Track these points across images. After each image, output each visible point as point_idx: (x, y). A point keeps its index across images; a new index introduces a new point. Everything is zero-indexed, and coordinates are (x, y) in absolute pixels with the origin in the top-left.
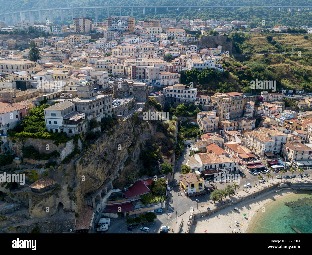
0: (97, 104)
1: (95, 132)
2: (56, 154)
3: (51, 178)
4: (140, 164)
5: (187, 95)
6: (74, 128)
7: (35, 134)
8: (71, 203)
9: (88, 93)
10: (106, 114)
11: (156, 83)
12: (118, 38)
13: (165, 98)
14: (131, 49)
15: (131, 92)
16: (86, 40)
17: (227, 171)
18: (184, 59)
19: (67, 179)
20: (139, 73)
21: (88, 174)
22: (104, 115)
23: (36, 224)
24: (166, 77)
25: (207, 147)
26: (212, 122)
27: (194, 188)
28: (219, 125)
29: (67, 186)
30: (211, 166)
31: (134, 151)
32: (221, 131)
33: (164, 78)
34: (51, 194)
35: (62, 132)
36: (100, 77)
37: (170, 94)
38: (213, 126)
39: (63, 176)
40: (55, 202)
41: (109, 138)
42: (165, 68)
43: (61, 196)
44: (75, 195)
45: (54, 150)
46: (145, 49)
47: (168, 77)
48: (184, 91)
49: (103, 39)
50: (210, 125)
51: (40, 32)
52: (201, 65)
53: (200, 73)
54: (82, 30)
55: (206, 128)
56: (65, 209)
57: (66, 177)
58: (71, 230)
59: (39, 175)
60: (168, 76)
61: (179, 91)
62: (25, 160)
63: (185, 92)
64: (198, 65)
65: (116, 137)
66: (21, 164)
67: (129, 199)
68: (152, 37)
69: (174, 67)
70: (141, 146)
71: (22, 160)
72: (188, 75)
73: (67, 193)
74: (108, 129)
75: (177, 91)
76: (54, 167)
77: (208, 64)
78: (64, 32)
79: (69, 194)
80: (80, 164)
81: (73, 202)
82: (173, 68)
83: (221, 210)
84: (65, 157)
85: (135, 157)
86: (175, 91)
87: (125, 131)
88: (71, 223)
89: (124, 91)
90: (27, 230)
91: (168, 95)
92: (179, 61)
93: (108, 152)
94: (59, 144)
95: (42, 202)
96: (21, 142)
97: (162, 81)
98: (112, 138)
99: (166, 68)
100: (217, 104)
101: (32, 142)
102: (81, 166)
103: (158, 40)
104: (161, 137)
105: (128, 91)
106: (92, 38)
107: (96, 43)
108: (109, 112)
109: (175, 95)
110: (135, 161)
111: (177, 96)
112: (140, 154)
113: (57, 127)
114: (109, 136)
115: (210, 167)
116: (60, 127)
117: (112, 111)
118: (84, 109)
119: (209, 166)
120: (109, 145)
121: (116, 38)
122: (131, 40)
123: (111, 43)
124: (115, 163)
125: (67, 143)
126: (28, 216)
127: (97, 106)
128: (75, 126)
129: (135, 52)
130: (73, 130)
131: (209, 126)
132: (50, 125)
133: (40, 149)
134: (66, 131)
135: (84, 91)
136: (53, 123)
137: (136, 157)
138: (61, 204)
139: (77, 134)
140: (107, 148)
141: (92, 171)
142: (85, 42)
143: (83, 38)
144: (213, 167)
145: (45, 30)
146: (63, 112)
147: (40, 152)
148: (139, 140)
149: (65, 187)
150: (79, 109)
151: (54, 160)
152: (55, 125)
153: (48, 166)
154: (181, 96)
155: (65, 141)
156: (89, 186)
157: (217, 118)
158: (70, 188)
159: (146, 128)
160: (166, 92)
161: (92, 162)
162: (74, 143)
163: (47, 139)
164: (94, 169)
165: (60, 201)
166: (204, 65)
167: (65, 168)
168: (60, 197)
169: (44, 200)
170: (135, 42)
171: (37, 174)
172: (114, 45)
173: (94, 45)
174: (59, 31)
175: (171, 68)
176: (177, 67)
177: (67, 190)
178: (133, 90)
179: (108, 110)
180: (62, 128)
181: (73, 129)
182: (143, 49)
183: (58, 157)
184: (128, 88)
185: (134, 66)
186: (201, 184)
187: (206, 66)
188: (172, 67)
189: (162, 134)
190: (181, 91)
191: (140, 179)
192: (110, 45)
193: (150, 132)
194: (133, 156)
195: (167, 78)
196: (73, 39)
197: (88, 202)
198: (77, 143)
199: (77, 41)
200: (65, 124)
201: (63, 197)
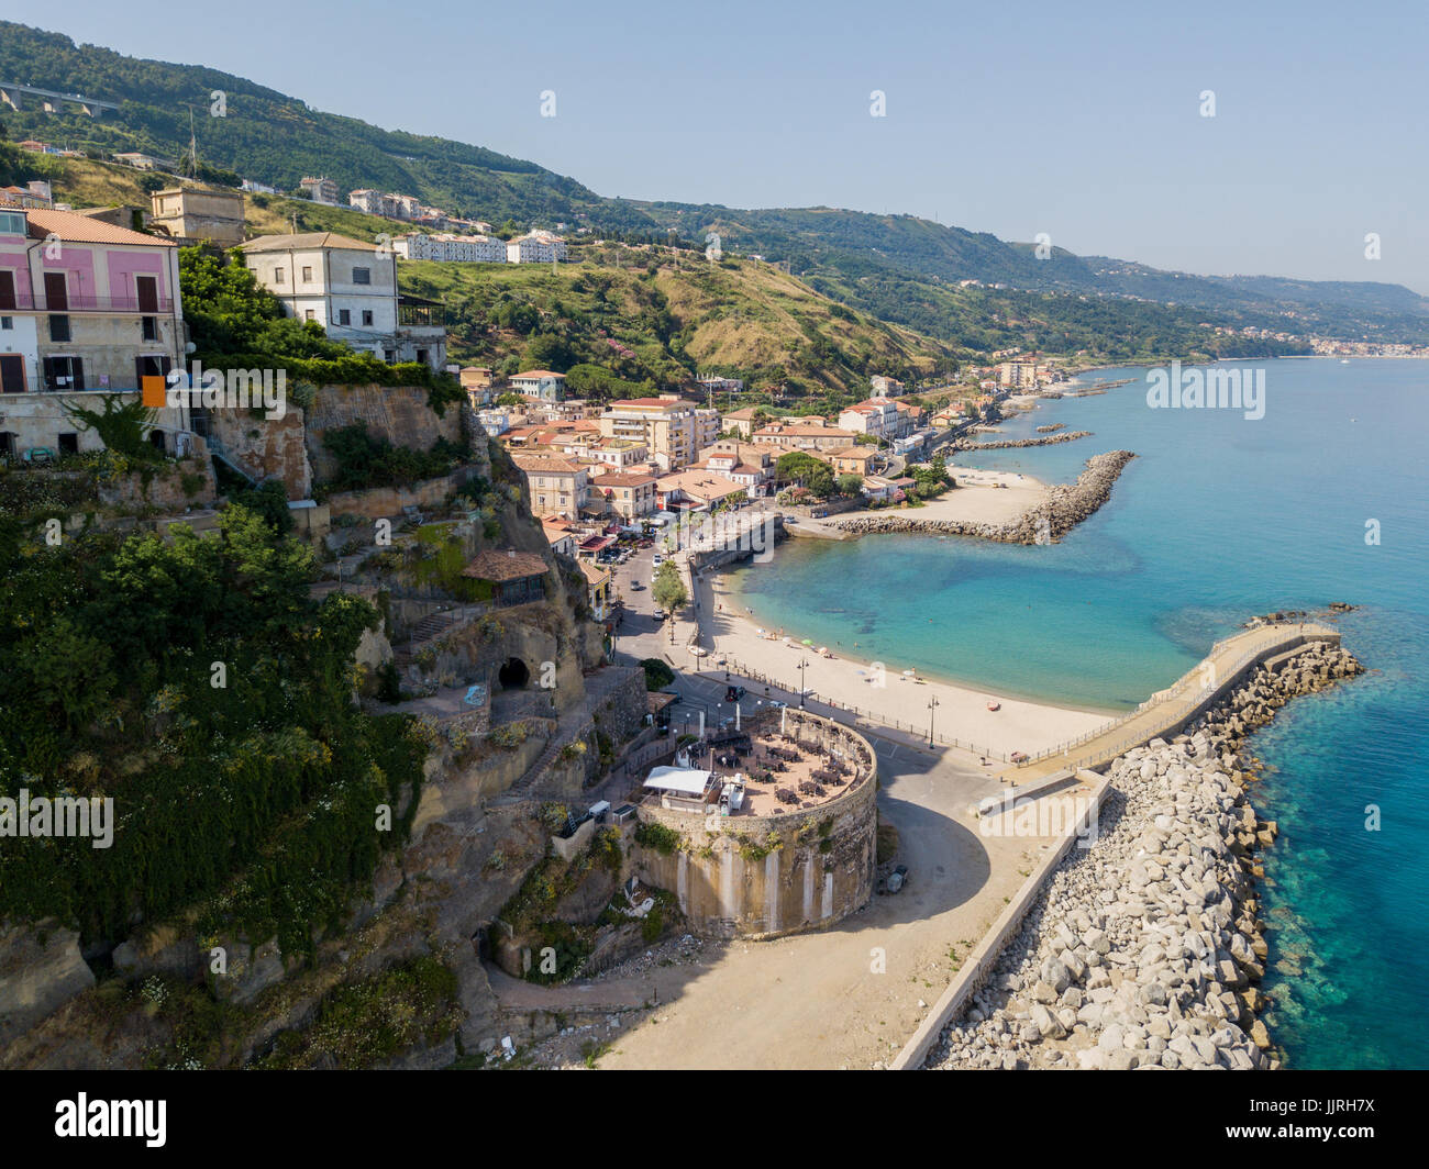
6: (438, 340)
45: (433, 437)
58: (652, 718)
59: (466, 539)
88: (641, 690)
94: (445, 405)
96: (300, 413)
101: (341, 406)
113: (375, 341)
116: (385, 339)
126: (550, 706)
130: (432, 353)
132: (345, 329)
133: (391, 435)
134: (408, 357)
136: (356, 320)
152: (368, 328)
180: (393, 344)
181: (434, 346)
200: (401, 324)
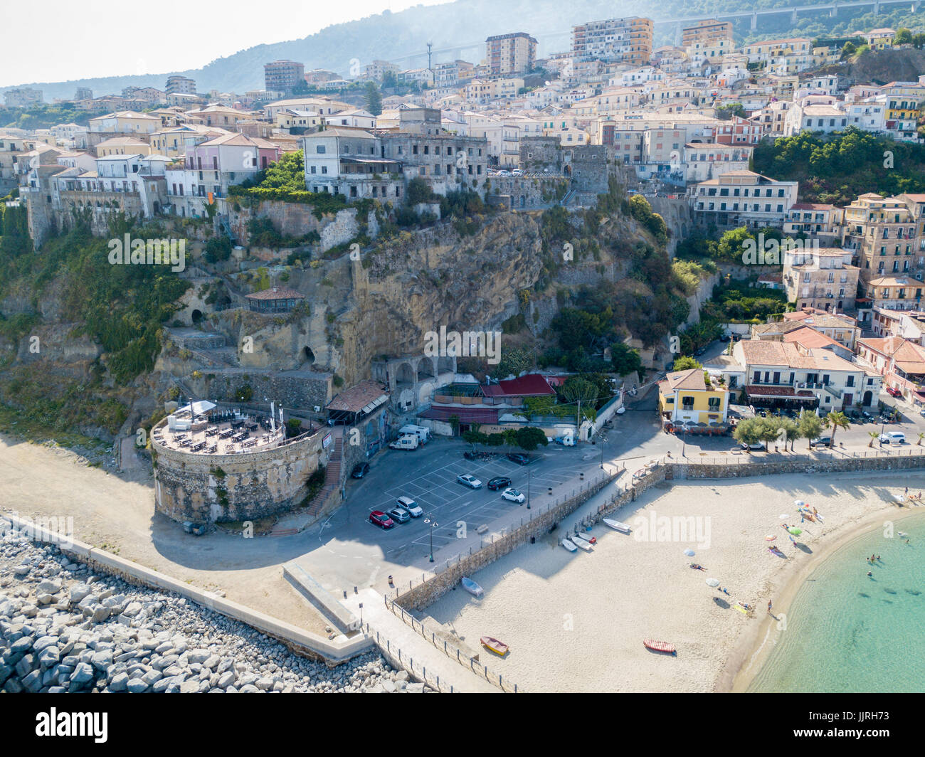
0: (437, 148)
1: (421, 212)
2: (314, 237)
3: (295, 287)
4: (550, 340)
5: (762, 203)
6: (362, 182)
7: (278, 190)
8: (330, 351)
9: (422, 126)
10: (464, 185)
11: (672, 175)
12: (596, 78)
13: (691, 217)
14: (622, 99)
15: (566, 168)
16: (511, 89)
17: (832, 396)
18: (781, 113)
19: (328, 292)
20: (622, 148)
21: (385, 300)
22: (459, 185)
23: (247, 377)
24: (703, 158)
25: (785, 336)
26: (831, 280)
27: (691, 409)
28: (861, 291)
29: (325, 308)
30: (777, 375)
31: (534, 300)
32: (861, 311)
33: (698, 158)
34: (288, 322)
35: (337, 193)
36: (495, 134)
37: (707, 202)
38: (836, 293)
39: (318, 285)
40: (295, 343)
41: (459, 241)
42: (707, 133)
43: (310, 331)
44: (339, 332)
45: (311, 230)
46: (666, 95)
47: (711, 156)
48: (752, 191)
49: (555, 82)
50: (823, 290)
51: (407, 85)
52: (832, 122)
53: (821, 145)
54: (505, 66)
55: (809, 296)
56: (316, 365)
57: (326, 288)
58: (318, 408)
59: (271, 278)
60: (711, 152)
61: (737, 193)
62: (254, 250)
63: (757, 193)
64: (821, 123)
65: (483, 245)
66: (244, 260)
67: (490, 401)
68: (694, 64)
69: (735, 130)
70: (560, 296)
71: (248, 252)
72: (779, 150)
73: (324, 326)
74: (457, 215)
75: (731, 191)
76: (303, 262)
77: (856, 120)
78: (462, 78)
79: (327, 330)
80: (364, 267)
81: (333, 348)
82: (731, 132)
83: (763, 474)
84: (331, 245)
85: (536, 317)
86: (725, 192)
87: (513, 239)
88: (319, 391)
89: (546, 161)
90: (228, 388)
91: (702, 204)
92: (763, 118)
93: (452, 275)
94: (324, 215)
95: (263, 332)
96: (249, 210)
97: (692, 167)
98: (469, 245)
99: (710, 135)
100: (859, 230)
101: (270, 209)
102: (366, 272)
103: (713, 72)
104: (637, 291)
105: (559, 164)
106: (526, 85)
107: (533, 94)
108: (475, 183)
109: (724, 206)
110: (537, 327)
111: (730, 207)
112: (556, 315)
113: (328, 181)
114: (462, 236)
115: (771, 377)
116: (333, 181)
117: (486, 185)
118: (400, 152)
119: (767, 374)
120: (459, 259)
121: (590, 79)
122: (630, 77)
123: (575, 92)
124: (472, 310)
125: (340, 213)
126: (236, 360)
127: (437, 153)
128: (363, 177)
129: (632, 106)
130: (359, 189)
131: (819, 294)
132: (313, 176)
133: (283, 226)
134: (345, 190)
135: (415, 121)
136: (319, 170)
137: (541, 318)
138: (308, 353)
139: (367, 198)
140: (452, 266)
141: (397, 297)
142: (508, 96)
143: (504, 86)
144: (785, 377)
145: (419, 78)
146: (341, 142)
147: (283, 233)
148: (559, 282)
149: (320, 311)
150: (389, 154)
151: (306, 250)
152: (324, 175)
153: (291, 261)
154: (741, 207)
155: (336, 207)
156: (387, 335)
157: (855, 271)
158: (332, 314)
159: (590, 257)
160: (696, 195)
161: (397, 275)
162: (357, 218)
163: (298, 202)
164: (402, 295)
165: (306, 344)
166: (844, 122)
167: (327, 267)
168: (307, 334)
169: (269, 328)
170: (639, 81)
171: (267, 276)
172: (582, 96)
173: (529, 100)
174: (452, 78)
175: (724, 132)
176: (746, 129)
177: (323, 318)
178: (573, 161)
179: (472, 177)
180: (338, 182)
181: (360, 185)
182: (658, 96)
183: (315, 243)
184: (559, 155)
185: (609, 124)
186: (719, 400)
187: (850, 124)
188: (728, 130)
189: (641, 284)
190: (742, 192)
191: (539, 372)
192: (570, 97)
193: (601, 269)
194: (532, 312)
195: (707, 158)
196: (479, 88)
197: (379, 372)
198: (366, 220)
199: (488, 95)
200: (343, 172)
201: (315, 335)
